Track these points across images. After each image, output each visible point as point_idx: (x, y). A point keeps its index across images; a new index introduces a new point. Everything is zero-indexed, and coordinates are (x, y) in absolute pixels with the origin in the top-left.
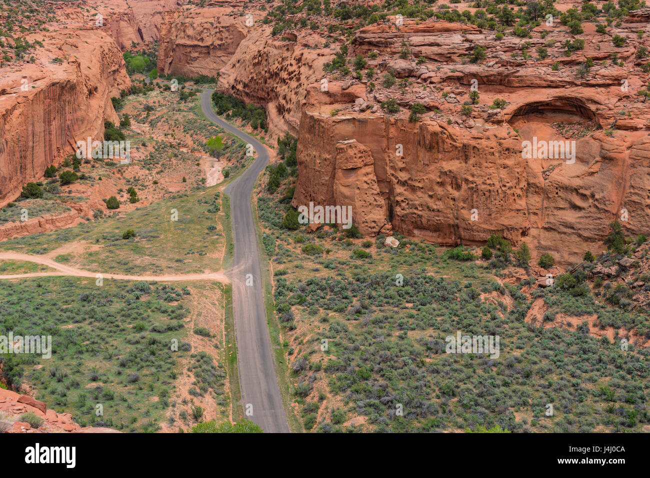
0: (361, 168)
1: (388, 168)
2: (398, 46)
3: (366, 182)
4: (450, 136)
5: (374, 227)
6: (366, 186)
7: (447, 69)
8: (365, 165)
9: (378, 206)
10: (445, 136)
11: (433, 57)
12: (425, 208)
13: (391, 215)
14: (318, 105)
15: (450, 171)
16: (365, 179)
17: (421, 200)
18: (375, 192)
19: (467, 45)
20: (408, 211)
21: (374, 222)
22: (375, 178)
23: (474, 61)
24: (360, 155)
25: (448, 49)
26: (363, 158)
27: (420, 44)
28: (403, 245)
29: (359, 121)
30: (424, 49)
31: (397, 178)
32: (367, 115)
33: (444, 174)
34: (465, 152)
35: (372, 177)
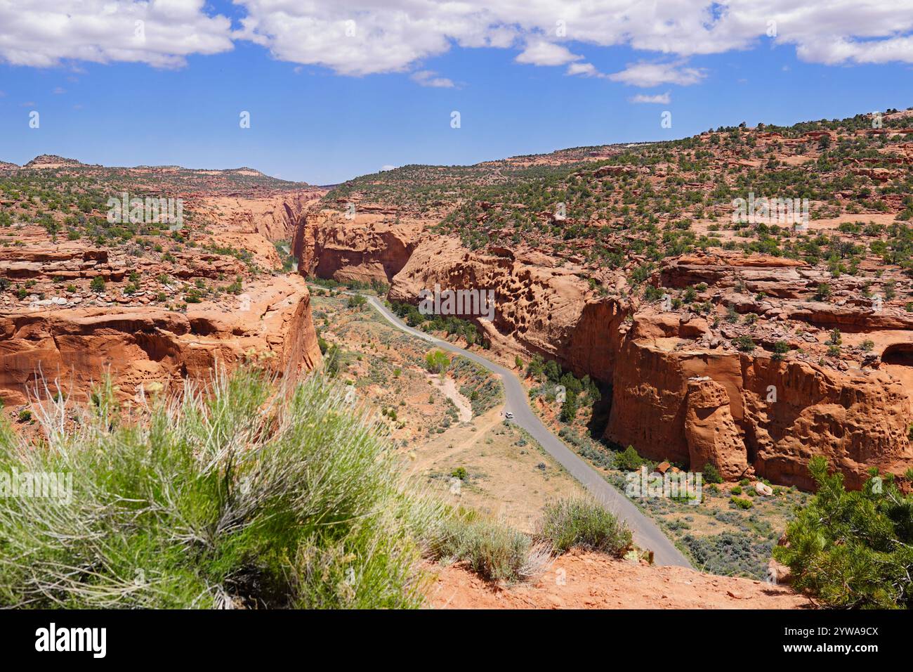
0: (718, 407)
1: (745, 408)
2: (728, 279)
3: (725, 423)
4: (826, 379)
5: (736, 471)
6: (725, 427)
7: (790, 306)
8: (722, 405)
9: (738, 448)
10: (821, 378)
11: (771, 292)
12: (797, 453)
13: (752, 458)
14: (650, 337)
15: (829, 415)
16: (723, 419)
17: (791, 444)
18: (735, 434)
19: (806, 282)
20: (774, 455)
21: (736, 465)
22: (732, 419)
23: (818, 298)
24: (717, 394)
25: (788, 285)
26: (721, 398)
27: (755, 278)
28: (777, 493)
29: (712, 357)
30: (759, 284)
31: (757, 419)
32: (718, 351)
33: (818, 418)
34: (846, 397)
35: (729, 417)
